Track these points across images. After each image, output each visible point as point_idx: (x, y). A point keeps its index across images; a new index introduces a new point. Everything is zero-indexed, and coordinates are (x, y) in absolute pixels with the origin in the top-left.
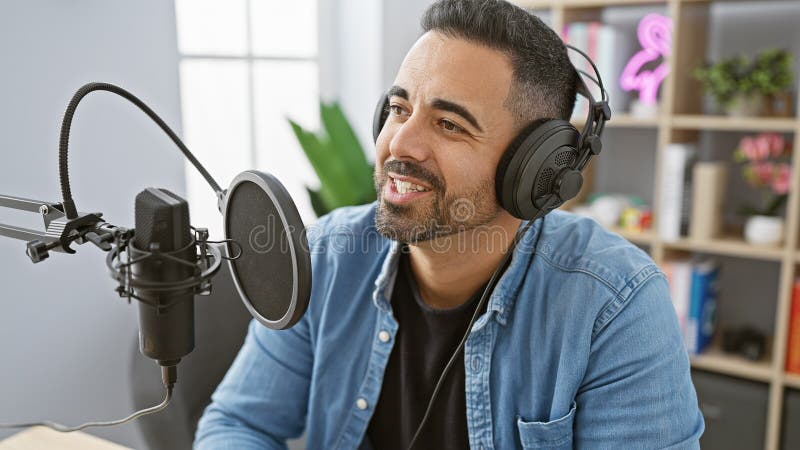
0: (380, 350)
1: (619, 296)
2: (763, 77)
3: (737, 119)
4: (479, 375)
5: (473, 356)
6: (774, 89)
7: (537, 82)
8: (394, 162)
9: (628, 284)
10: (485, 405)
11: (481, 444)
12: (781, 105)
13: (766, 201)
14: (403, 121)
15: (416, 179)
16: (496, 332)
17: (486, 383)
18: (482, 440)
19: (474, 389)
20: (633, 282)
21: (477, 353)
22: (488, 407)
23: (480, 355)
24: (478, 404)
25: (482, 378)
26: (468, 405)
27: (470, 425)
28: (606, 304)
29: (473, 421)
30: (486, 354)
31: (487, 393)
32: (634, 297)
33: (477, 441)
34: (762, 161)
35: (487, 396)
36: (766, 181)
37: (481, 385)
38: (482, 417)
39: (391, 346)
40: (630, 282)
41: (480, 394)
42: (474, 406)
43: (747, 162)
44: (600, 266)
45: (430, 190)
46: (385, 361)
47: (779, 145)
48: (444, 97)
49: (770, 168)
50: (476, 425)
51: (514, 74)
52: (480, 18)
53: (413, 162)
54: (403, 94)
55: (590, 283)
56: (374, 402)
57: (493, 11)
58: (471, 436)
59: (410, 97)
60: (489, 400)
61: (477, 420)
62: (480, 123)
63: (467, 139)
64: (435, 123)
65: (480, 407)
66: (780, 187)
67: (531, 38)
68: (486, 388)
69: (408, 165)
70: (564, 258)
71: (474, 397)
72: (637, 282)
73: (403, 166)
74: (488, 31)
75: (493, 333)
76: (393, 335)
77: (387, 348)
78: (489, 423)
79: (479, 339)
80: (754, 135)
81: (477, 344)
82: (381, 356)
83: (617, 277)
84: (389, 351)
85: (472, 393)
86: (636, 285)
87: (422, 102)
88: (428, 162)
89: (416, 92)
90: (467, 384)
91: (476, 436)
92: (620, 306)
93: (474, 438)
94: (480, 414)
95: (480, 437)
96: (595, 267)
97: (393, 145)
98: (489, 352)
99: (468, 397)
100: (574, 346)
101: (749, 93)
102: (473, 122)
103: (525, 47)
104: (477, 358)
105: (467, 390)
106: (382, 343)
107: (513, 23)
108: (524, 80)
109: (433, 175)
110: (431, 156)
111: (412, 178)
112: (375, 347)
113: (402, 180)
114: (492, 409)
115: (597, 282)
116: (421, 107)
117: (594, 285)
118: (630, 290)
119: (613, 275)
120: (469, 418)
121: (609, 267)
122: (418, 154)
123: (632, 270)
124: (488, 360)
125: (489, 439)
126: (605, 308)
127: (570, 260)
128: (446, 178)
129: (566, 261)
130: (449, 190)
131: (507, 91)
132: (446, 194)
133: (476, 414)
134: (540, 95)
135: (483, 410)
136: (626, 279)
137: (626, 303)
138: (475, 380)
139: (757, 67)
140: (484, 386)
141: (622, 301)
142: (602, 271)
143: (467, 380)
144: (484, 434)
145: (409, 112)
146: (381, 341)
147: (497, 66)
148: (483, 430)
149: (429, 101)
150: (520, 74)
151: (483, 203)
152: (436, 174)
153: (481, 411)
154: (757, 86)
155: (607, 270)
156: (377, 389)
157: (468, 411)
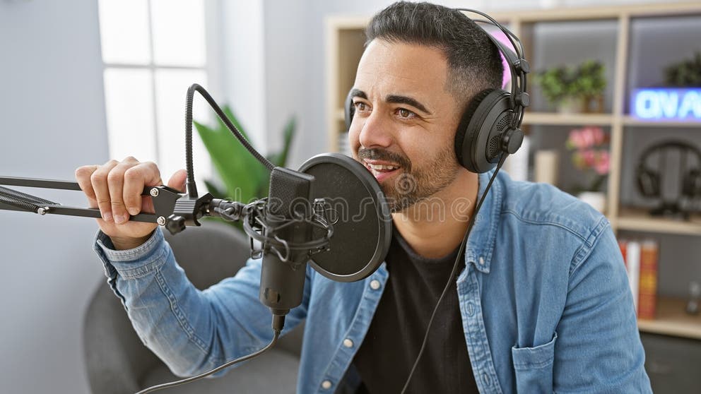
0: (371, 296)
1: (586, 243)
2: (586, 82)
3: (567, 115)
4: (474, 317)
5: (467, 303)
6: (594, 92)
7: (467, 65)
8: (365, 150)
9: (592, 233)
10: (483, 340)
11: (485, 373)
12: (595, 104)
13: (589, 180)
14: (367, 115)
15: (385, 162)
16: (481, 282)
17: (481, 322)
18: (486, 370)
19: (471, 329)
20: (596, 231)
21: (468, 299)
22: (486, 342)
23: (472, 301)
24: (477, 341)
25: (477, 319)
26: (468, 343)
27: (472, 360)
28: (577, 250)
29: (475, 356)
30: (476, 298)
31: (483, 330)
32: (598, 243)
33: (481, 372)
34: (588, 149)
35: (483, 333)
36: (589, 165)
37: (477, 325)
38: (482, 351)
39: (381, 293)
40: (593, 231)
41: (478, 332)
42: (474, 343)
43: (575, 150)
44: (569, 220)
45: (399, 168)
46: (375, 306)
47: (599, 135)
48: (394, 93)
49: (592, 155)
50: (477, 358)
51: (448, 63)
52: (413, 23)
53: (380, 148)
54: (363, 95)
55: (562, 234)
56: (359, 344)
57: (422, 16)
58: (474, 368)
59: (369, 96)
60: (485, 336)
61: (478, 354)
62: (427, 107)
63: (420, 122)
64: (392, 113)
65: (480, 343)
66: (601, 169)
67: (457, 31)
68: (482, 326)
69: (376, 151)
70: (532, 213)
71: (473, 336)
72: (598, 231)
73: (373, 153)
74: (420, 31)
75: (478, 281)
76: (383, 284)
77: (377, 295)
78: (489, 354)
79: (468, 288)
80: (580, 128)
81: (467, 293)
82: (370, 302)
83: (583, 228)
84: (379, 297)
85: (470, 333)
86: (598, 233)
87: (379, 99)
88: (392, 147)
89: (373, 93)
90: (464, 327)
91: (479, 368)
92: (588, 251)
93: (478, 370)
94: (480, 349)
95: (482, 368)
96: (565, 221)
97: (362, 138)
98: (478, 297)
99: (467, 337)
100: (554, 285)
101: (575, 95)
102: (422, 108)
103: (453, 39)
104: (470, 303)
105: (465, 331)
106: (373, 291)
107: (440, 21)
108: (457, 65)
109: (398, 156)
110: (394, 141)
111: (382, 161)
112: (366, 294)
113: (374, 164)
114: (489, 342)
115: (568, 233)
116: (378, 104)
117: (565, 236)
118: (595, 238)
119: (580, 226)
120: (470, 354)
121: (576, 220)
122: (383, 141)
123: (593, 222)
124: (479, 303)
125: (491, 367)
126: (577, 253)
127: (538, 215)
128: (409, 157)
129: (535, 216)
130: (414, 165)
131: (445, 77)
132: (412, 170)
133: (477, 349)
134: (473, 75)
135: (483, 345)
136: (590, 229)
137: (592, 248)
138: (470, 321)
139: (581, 73)
140: (480, 324)
141: (589, 247)
142: (571, 223)
143: (464, 323)
144: (486, 365)
145: (370, 107)
146: (371, 289)
147: (433, 59)
148: (484, 362)
149: (384, 98)
150: (453, 61)
151: (441, 170)
152: (401, 155)
153: (481, 346)
154: (581, 89)
155: (574, 223)
156: (364, 331)
157: (469, 349)
